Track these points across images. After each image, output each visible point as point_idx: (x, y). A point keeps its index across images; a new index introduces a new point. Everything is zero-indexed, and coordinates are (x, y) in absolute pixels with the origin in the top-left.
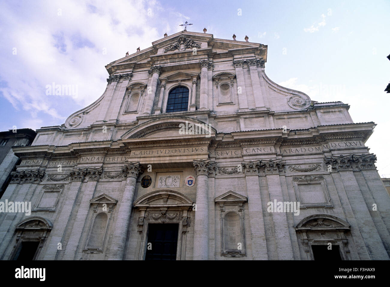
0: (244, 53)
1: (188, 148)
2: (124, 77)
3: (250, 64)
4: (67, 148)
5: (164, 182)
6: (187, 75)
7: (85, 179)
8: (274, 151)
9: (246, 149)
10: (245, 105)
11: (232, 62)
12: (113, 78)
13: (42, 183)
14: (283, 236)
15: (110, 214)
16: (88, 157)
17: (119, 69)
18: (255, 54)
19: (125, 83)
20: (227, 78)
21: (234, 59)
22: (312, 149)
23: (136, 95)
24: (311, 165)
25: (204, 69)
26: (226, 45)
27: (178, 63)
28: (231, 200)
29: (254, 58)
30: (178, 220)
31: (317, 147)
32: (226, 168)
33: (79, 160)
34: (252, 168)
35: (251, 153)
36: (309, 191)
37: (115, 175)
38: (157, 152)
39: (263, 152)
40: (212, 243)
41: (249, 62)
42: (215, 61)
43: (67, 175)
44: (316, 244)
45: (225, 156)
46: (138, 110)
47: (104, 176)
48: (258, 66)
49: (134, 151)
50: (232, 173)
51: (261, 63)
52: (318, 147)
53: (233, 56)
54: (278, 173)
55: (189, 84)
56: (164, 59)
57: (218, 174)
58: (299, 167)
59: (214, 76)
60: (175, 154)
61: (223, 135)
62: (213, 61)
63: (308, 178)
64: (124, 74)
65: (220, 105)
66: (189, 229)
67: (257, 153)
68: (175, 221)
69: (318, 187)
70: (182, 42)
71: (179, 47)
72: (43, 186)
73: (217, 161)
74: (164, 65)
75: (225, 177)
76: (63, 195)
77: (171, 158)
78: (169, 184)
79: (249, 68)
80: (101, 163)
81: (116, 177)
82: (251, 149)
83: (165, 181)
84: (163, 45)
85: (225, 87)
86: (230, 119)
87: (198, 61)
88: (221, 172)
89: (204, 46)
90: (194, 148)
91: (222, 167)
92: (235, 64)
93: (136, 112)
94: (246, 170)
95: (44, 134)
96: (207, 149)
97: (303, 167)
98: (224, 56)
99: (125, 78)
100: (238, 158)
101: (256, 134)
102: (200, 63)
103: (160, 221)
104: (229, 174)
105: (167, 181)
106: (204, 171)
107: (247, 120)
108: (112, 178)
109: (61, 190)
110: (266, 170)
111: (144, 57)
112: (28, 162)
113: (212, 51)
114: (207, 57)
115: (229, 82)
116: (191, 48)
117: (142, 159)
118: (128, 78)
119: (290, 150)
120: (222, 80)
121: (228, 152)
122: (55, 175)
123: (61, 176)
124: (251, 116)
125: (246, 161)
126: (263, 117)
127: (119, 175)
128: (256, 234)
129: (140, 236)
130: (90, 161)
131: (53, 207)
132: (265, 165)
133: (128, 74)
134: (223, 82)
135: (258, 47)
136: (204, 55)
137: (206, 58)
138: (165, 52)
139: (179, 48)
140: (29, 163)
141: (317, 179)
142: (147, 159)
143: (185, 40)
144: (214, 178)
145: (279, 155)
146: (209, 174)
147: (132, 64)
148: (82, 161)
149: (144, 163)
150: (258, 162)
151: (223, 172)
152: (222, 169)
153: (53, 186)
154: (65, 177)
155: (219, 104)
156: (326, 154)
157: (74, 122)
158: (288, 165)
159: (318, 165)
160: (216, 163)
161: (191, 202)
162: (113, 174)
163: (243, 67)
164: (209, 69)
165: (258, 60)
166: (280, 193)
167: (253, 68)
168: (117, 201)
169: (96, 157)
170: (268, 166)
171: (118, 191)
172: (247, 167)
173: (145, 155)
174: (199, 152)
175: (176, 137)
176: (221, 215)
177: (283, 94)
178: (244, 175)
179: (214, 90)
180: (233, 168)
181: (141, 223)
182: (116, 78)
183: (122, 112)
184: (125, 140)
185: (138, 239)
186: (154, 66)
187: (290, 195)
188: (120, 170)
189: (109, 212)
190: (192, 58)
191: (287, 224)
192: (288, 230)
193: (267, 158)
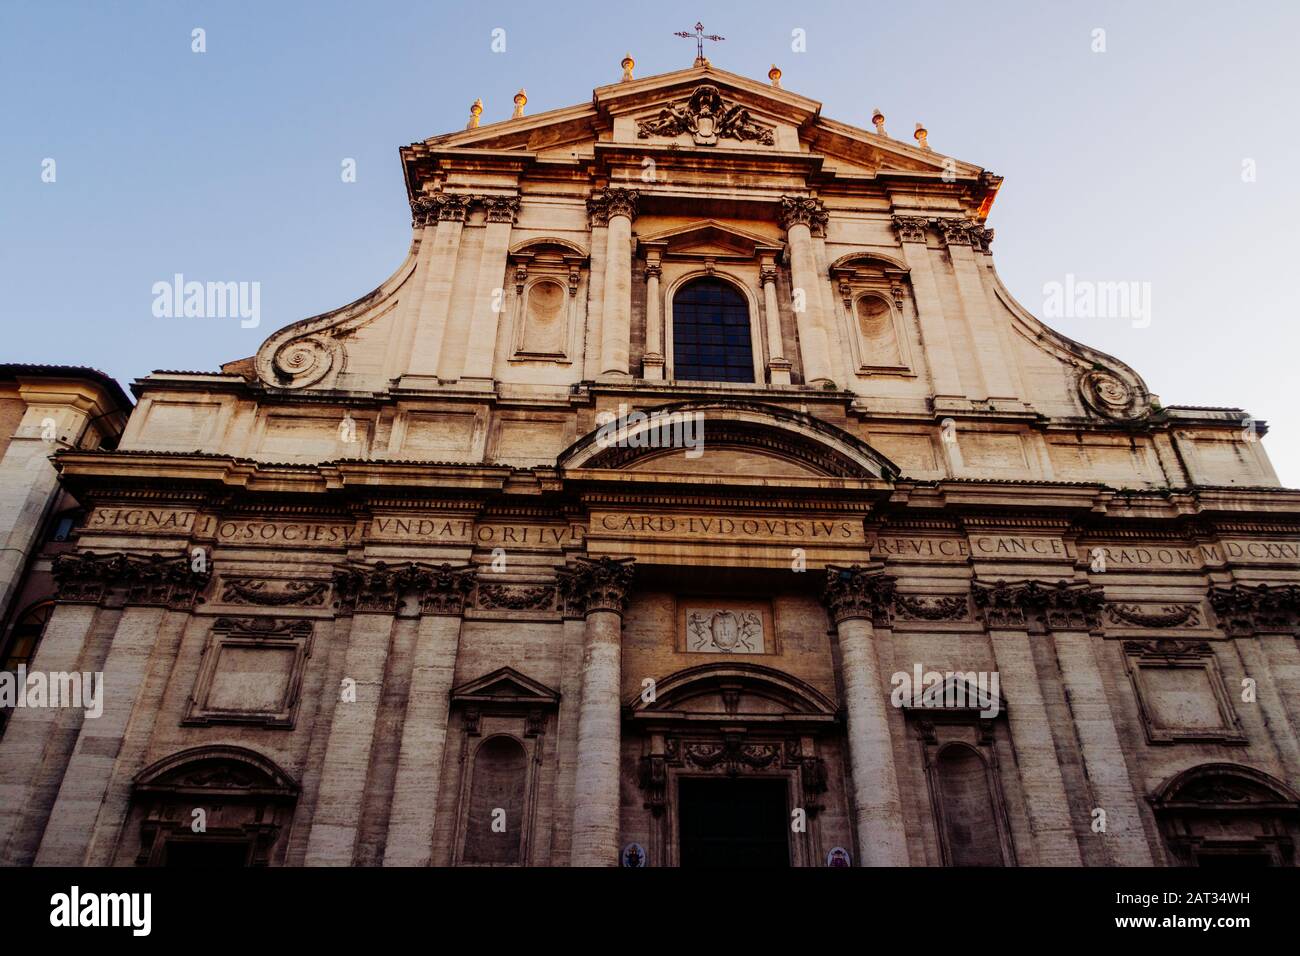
0: (926, 191)
1: (798, 520)
2: (489, 207)
3: (951, 237)
4: (308, 477)
5: (708, 631)
6: (737, 242)
7: (404, 605)
8: (1064, 555)
9: (978, 537)
10: (956, 385)
11: (888, 217)
12: (442, 206)
13: (202, 609)
14: (1124, 827)
15: (533, 741)
16: (405, 520)
17: (462, 172)
18: (962, 202)
19: (500, 238)
20: (879, 274)
21: (893, 208)
22: (1169, 557)
23: (548, 287)
24: (1170, 606)
25: (799, 233)
26: (860, 148)
27: (703, 190)
29: (961, 216)
30: (783, 768)
31: (1183, 551)
32: (919, 598)
33: (359, 529)
34: (1006, 604)
35: (995, 554)
36: (1173, 690)
37: (524, 596)
38: (688, 525)
39: (1030, 554)
40: (916, 847)
42: (829, 202)
43: (311, 584)
44: (1210, 851)
45: (911, 555)
46: (569, 351)
47: (479, 598)
48: (975, 248)
49: (602, 516)
50: (940, 617)
51: (983, 240)
52: (1186, 550)
53: (887, 197)
54: (1085, 627)
55: (746, 277)
57: (898, 618)
58: (1137, 612)
59: (838, 261)
60: (756, 537)
61: (912, 487)
62: (821, 204)
63: (1167, 647)
64: (489, 197)
65: (866, 372)
66: (831, 801)
67: (1012, 555)
68: (772, 772)
69: (1198, 678)
70: (705, 110)
71: (692, 124)
72: (211, 622)
73: (889, 571)
75: (919, 628)
76: (311, 663)
77: (745, 552)
78: (725, 639)
79: (946, 249)
80: (464, 547)
81: (529, 604)
82: (995, 539)
83: (711, 628)
84: (634, 104)
85: (872, 305)
86: (909, 429)
87: (774, 197)
88: (904, 609)
89: (787, 140)
90: (818, 523)
91: (908, 594)
92: (901, 228)
93: (561, 360)
94: (987, 610)
95: (176, 403)
96: (862, 529)
97: (1148, 610)
98: (858, 190)
99: (494, 214)
100: (953, 565)
101: (1014, 495)
102: (787, 206)
103: (719, 772)
104: (932, 618)
105: (719, 628)
106: (864, 605)
107: (969, 438)
108: (516, 605)
109: (301, 641)
110: (1049, 613)
111: (557, 137)
112: (126, 517)
113: (821, 167)
114: (803, 186)
115: (887, 293)
116: (737, 138)
117: (637, 548)
118: (508, 215)
119: (1106, 553)
120: (861, 279)
121: (918, 544)
122: (258, 577)
123: (284, 584)
124: (977, 426)
125: (986, 579)
126: (1017, 433)
127: (540, 598)
128: (1046, 820)
129: (657, 824)
130: (413, 536)
131: (273, 707)
132: (1046, 597)
133: (502, 199)
135: (976, 178)
136: (794, 175)
137: (805, 191)
138: (641, 136)
139: (693, 130)
140: (132, 520)
141: (1191, 652)
142: (659, 549)
143: (715, 106)
144: (889, 631)
145: (1080, 568)
146: (876, 614)
148: (375, 532)
149: (647, 561)
150: (1024, 585)
151: (911, 610)
152: (906, 598)
153: (262, 624)
154: (304, 589)
155: (864, 368)
156: (1215, 577)
157: (298, 362)
158: (1105, 602)
159: (1190, 607)
160: (891, 578)
161: (828, 707)
162: (515, 592)
163: (927, 242)
164: (813, 230)
165: (974, 227)
166: (1098, 690)
167: (960, 252)
168: (558, 697)
169: (441, 522)
170: (1053, 601)
171: (549, 658)
172: (992, 599)
173: (648, 533)
174: (838, 538)
175: (764, 478)
176: (926, 756)
177: (1060, 359)
178: (979, 626)
179: (839, 313)
180: (941, 598)
181: (658, 776)
182: (452, 207)
183: (507, 351)
184: (574, 471)
185: (651, 832)
186: (613, 186)
187: (1120, 698)
188: (543, 578)
189: (531, 734)
190: (750, 180)
191: (1131, 789)
192: (1136, 809)
193: (1046, 574)
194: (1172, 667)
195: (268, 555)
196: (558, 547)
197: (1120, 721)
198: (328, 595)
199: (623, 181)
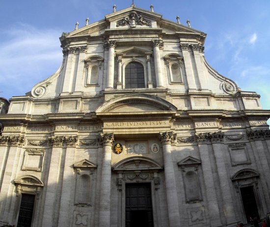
1: (153, 122)
2: (80, 49)
3: (194, 49)
4: (42, 118)
5: (133, 149)
6: (141, 52)
8: (216, 126)
9: (197, 123)
10: (193, 86)
11: (178, 44)
12: (69, 50)
13: (24, 147)
16: (63, 126)
17: (74, 41)
18: (197, 40)
19: (82, 56)
20: (176, 59)
21: (180, 42)
23: (94, 67)
25: (157, 48)
27: (132, 39)
28: (189, 163)
29: (197, 43)
30: (150, 180)
32: (183, 138)
33: (53, 129)
35: (201, 127)
36: (238, 154)
37: (89, 142)
38: (127, 124)
39: (209, 126)
41: (193, 47)
42: (164, 40)
45: (181, 128)
46: (99, 83)
47: (79, 143)
48: (200, 52)
49: (106, 123)
51: (202, 49)
52: (243, 123)
53: (179, 38)
54: (220, 142)
55: (142, 61)
56: (118, 34)
57: (177, 143)
59: (166, 55)
60: (143, 126)
61: (181, 112)
62: (162, 41)
64: (80, 47)
65: (172, 83)
66: (160, 186)
67: (205, 127)
68: (147, 181)
69: (243, 151)
70: (133, 18)
72: (25, 149)
73: (176, 132)
74: (119, 39)
75: (182, 145)
78: (137, 151)
79: (193, 52)
81: (91, 144)
82: (201, 123)
84: (115, 18)
86: (182, 97)
87: (150, 40)
88: (179, 141)
89: (154, 25)
90: (158, 122)
94: (198, 140)
95: (16, 103)
96: (169, 123)
97: (234, 137)
98: (172, 37)
99: (81, 51)
100: (191, 130)
102: (153, 42)
103: (134, 181)
104: (185, 142)
105: (135, 148)
107: (196, 99)
108: (88, 145)
109: (43, 153)
110: (212, 140)
112: (10, 129)
113: (162, 32)
114: (157, 36)
115: (178, 63)
117: (115, 130)
118: (84, 51)
121: (183, 125)
122: (34, 140)
123: (39, 141)
124: (199, 96)
125: (198, 133)
126: (208, 98)
127: (93, 143)
129: (120, 193)
130: (65, 130)
131: (38, 168)
132: (211, 136)
133: (83, 46)
134: (173, 62)
135: (200, 34)
136: (155, 34)
138: (117, 27)
139: (130, 23)
141: (242, 145)
142: (120, 130)
143: (135, 16)
144: (175, 146)
145: (220, 129)
146: (172, 143)
148: (56, 129)
149: (117, 133)
150: (206, 134)
151: (181, 141)
152: (180, 138)
153: (35, 150)
154: (43, 142)
156: (247, 129)
157: (39, 92)
158: (225, 136)
159: (243, 136)
160: (176, 134)
161: (160, 165)
162: (87, 142)
164: (160, 48)
165: (200, 46)
167: (196, 52)
168: (97, 166)
169: (70, 126)
170: (213, 137)
171: (95, 157)
172: (199, 137)
173: (117, 127)
174: (163, 125)
175: (144, 112)
176: (183, 174)
178: (197, 144)
181: (120, 183)
182: (72, 50)
183: (85, 84)
184: (98, 113)
185: (118, 195)
186: (110, 40)
188: (94, 138)
189: (92, 174)
190: (143, 36)
191: (227, 177)
192: (228, 181)
193: (212, 131)
194: (238, 149)
195: (36, 135)
196: (97, 131)
197: (226, 162)
198: (48, 143)
199: (112, 39)
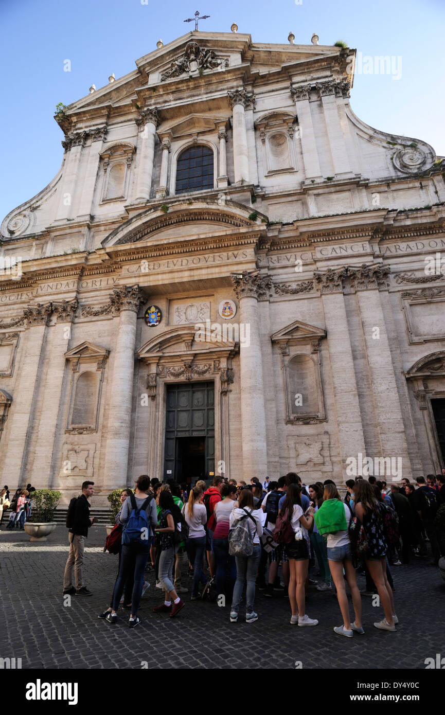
0: (311, 70)
1: (221, 253)
2: (92, 135)
3: (323, 92)
5: (184, 315)
6: (207, 121)
7: (51, 321)
8: (369, 250)
9: (319, 249)
10: (316, 171)
11: (289, 90)
12: (72, 140)
14: (386, 388)
15: (100, 372)
16: (51, 284)
17: (81, 121)
18: (330, 72)
19: (96, 147)
20: (281, 122)
21: (292, 84)
22: (436, 243)
23: (119, 167)
25: (239, 108)
26: (275, 56)
27: (189, 99)
28: (298, 335)
29: (331, 79)
30: (213, 374)
31: (444, 240)
32: (287, 284)
33: (35, 291)
34: (332, 280)
35: (330, 256)
36: (429, 315)
37: (100, 310)
38: (166, 265)
39: (350, 252)
40: (271, 406)
41: (320, 88)
42: (257, 91)
43: (20, 317)
44: (438, 397)
45: (284, 263)
46: (126, 194)
47: (81, 313)
48: (338, 95)
49: (127, 267)
50: (298, 292)
51: (343, 90)
53: (290, 78)
54: (376, 287)
55: (211, 140)
56: (161, 93)
57: (275, 295)
58: (412, 276)
59: (257, 120)
60: (199, 265)
61: (280, 227)
62: (253, 92)
63: (427, 293)
64: (92, 130)
65: (270, 174)
66: (232, 387)
67: (339, 255)
68: (207, 376)
69: (444, 307)
70: (192, 57)
71: (187, 67)
73: (270, 273)
74: (163, 105)
75: (286, 299)
76: (19, 350)
77: (192, 273)
78: (192, 317)
79: (321, 100)
80: (73, 292)
81: (102, 313)
82: (330, 248)
83: (185, 313)
84: (158, 64)
85: (278, 140)
86: (290, 199)
87: (224, 93)
88: (279, 291)
89: (235, 60)
90: (230, 253)
91: (281, 283)
92: (295, 94)
93: (123, 199)
94: (321, 285)
96: (253, 253)
98: (274, 79)
99: (95, 138)
100: (307, 265)
101: (338, 222)
102: (230, 97)
103: (182, 378)
104: (293, 293)
105: (189, 312)
106: (251, 290)
107: (320, 198)
108: (96, 314)
109: (15, 341)
110: (356, 282)
111: (125, 92)
113: (250, 71)
114: (241, 83)
115: (285, 131)
116: (210, 68)
117: (142, 279)
118: (100, 137)
119: (397, 247)
120: (272, 127)
121: (289, 257)
123: (10, 319)
124: (327, 190)
125: (321, 269)
126: (349, 190)
127: (106, 310)
128: (342, 388)
129: (153, 404)
130: (53, 291)
131: (6, 369)
133: (98, 129)
134: (274, 131)
135: (338, 54)
136: (236, 79)
137: (241, 86)
138: (162, 80)
139: (187, 70)
141: (442, 294)
142: (152, 278)
143: (197, 53)
144: (268, 302)
145: (378, 257)
146: (260, 295)
147: (103, 108)
148: (40, 292)
149: (146, 285)
150: (342, 270)
151: (283, 291)
152: (281, 285)
154: (17, 320)
155: (269, 172)
157: (16, 225)
158: (393, 273)
160: (270, 276)
162: (96, 308)
163: (310, 98)
164: (247, 107)
165: (338, 84)
166: (381, 320)
167: (328, 99)
168: (109, 352)
169: (64, 283)
170: (359, 275)
171: (108, 335)
172: (324, 279)
173: (148, 271)
174: (240, 258)
175: (198, 235)
176: (283, 361)
177: (384, 147)
178: (319, 294)
179: (258, 147)
180: (300, 283)
181: (152, 382)
182: (77, 138)
183: (98, 200)
184: (109, 248)
186: (146, 109)
187: (396, 322)
188: (106, 300)
189: (99, 369)
190: (213, 87)
191: (392, 368)
192: (394, 379)
193: (357, 263)
194: (429, 303)
197: (393, 335)
199: (150, 105)
